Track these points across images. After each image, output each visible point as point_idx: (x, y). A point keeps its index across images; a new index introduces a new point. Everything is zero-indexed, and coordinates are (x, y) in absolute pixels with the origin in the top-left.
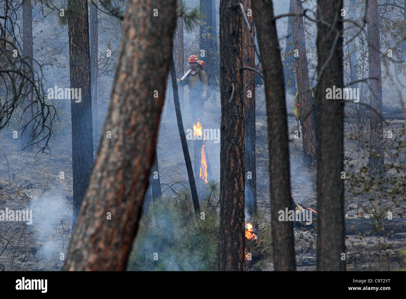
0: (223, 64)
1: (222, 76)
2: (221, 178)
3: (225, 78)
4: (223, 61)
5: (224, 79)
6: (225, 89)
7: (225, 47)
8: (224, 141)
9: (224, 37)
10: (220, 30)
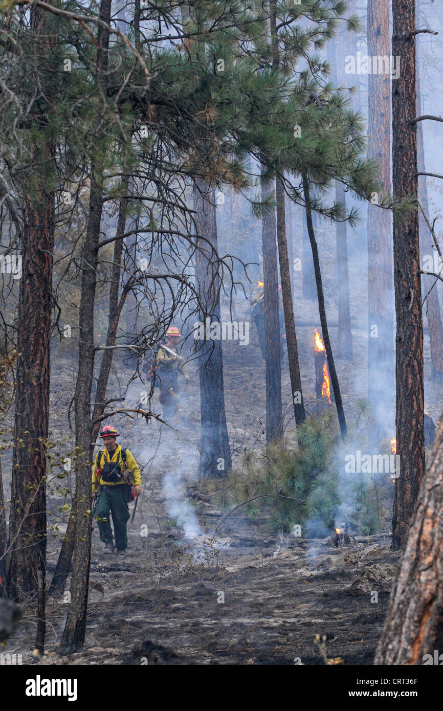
0: (398, 267)
1: (397, 280)
2: (397, 396)
3: (401, 283)
4: (398, 264)
5: (399, 284)
6: (400, 296)
7: (400, 248)
8: (400, 355)
9: (399, 237)
10: (394, 229)
